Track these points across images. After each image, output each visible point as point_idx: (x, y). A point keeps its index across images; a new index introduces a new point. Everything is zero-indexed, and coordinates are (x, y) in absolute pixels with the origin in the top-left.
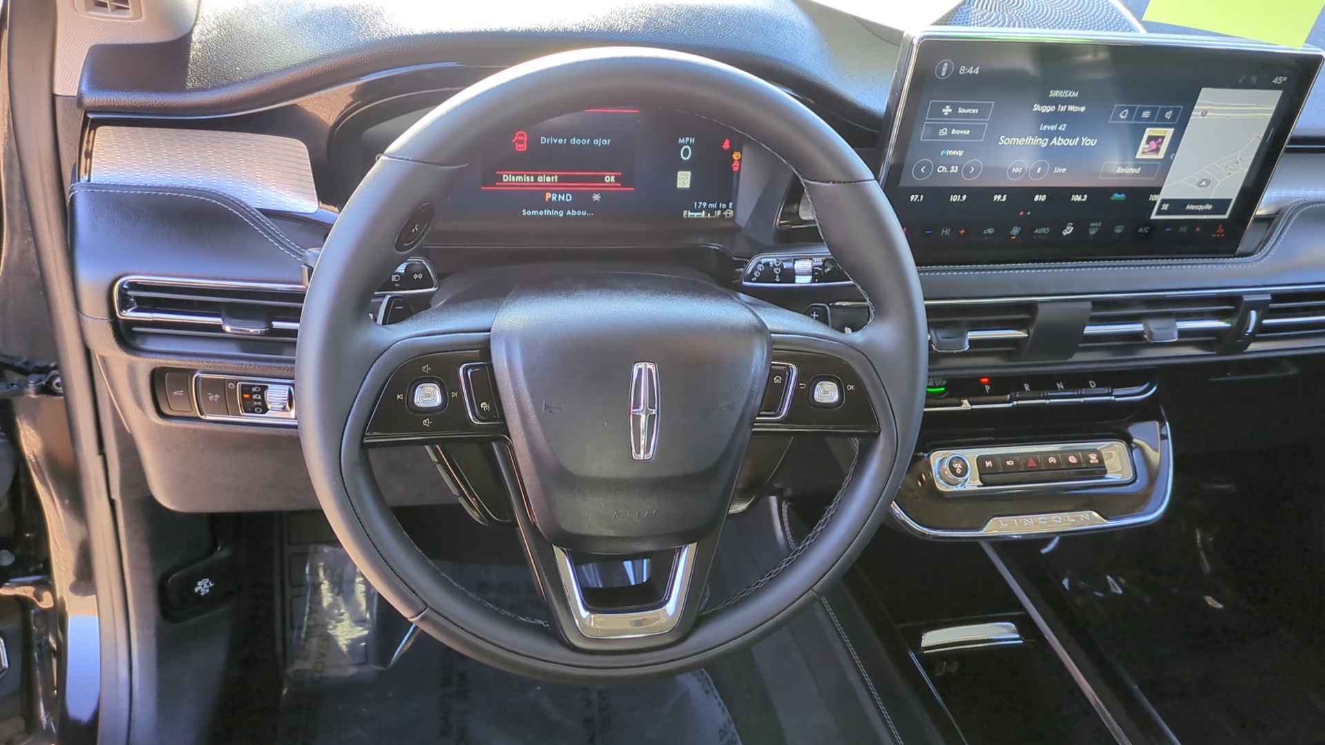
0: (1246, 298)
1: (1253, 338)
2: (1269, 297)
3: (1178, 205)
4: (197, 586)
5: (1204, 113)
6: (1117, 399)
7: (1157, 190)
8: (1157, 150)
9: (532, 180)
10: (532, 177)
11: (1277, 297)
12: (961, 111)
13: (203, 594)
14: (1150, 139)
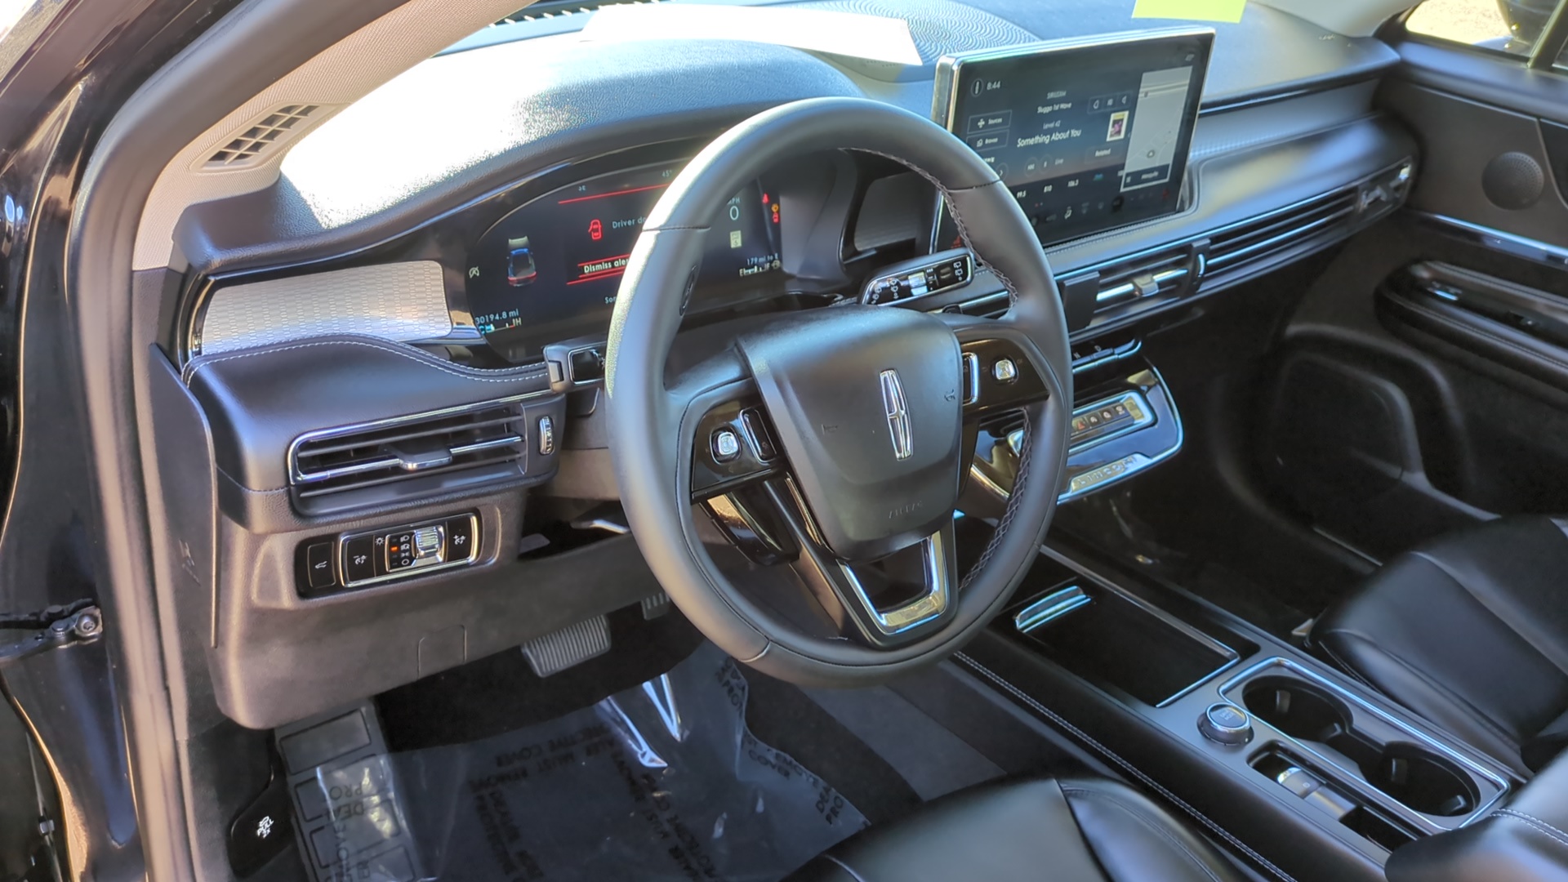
0: (1195, 245)
1: (1204, 279)
2: (1208, 241)
3: (1136, 177)
4: (258, 828)
5: (1146, 95)
6: (1120, 356)
7: (1122, 167)
8: (1119, 132)
9: (610, 266)
10: (609, 264)
11: (1215, 239)
12: (991, 122)
13: (265, 836)
14: (1115, 122)
